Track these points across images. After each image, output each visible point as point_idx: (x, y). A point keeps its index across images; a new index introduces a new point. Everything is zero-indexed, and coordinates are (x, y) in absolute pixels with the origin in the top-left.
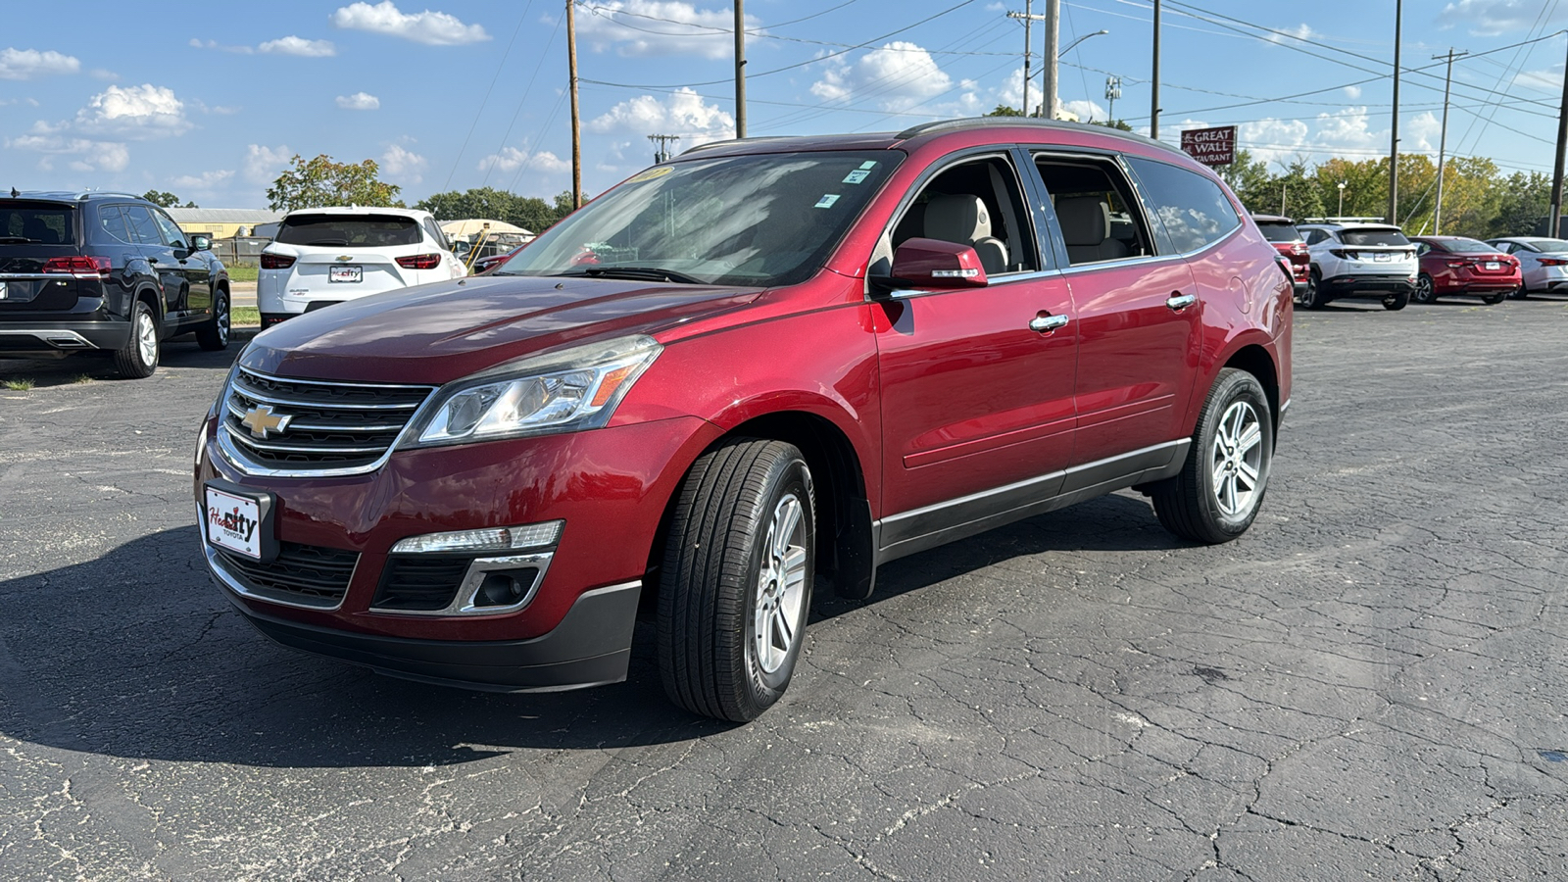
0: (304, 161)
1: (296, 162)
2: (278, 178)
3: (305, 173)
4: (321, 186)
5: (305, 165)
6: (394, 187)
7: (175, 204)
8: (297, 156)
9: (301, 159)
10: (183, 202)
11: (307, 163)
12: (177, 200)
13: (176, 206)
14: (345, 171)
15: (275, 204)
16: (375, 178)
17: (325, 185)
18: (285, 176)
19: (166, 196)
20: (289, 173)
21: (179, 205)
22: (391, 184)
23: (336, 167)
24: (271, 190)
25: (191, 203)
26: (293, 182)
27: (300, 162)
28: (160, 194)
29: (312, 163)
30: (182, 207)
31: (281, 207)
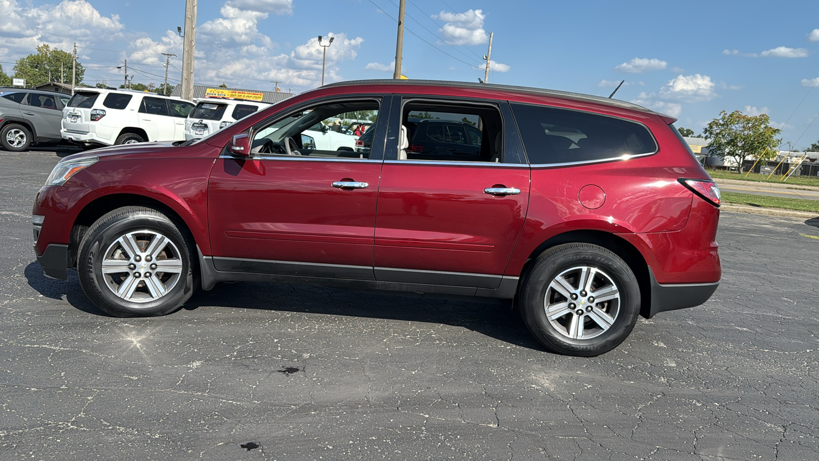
0: (726, 114)
1: (722, 114)
2: (710, 122)
3: (725, 120)
4: (733, 128)
5: (727, 116)
6: (777, 130)
7: (691, 135)
8: (724, 111)
9: (725, 113)
10: (696, 134)
11: (728, 115)
12: (693, 133)
13: (692, 137)
14: (748, 121)
15: (707, 136)
16: (768, 124)
17: (736, 127)
18: (714, 122)
19: (688, 131)
20: (717, 120)
21: (693, 136)
22: (776, 129)
23: (744, 117)
24: (706, 129)
25: (700, 135)
26: (717, 124)
27: (725, 114)
28: (685, 129)
29: (731, 116)
30: (694, 137)
31: (710, 138)
